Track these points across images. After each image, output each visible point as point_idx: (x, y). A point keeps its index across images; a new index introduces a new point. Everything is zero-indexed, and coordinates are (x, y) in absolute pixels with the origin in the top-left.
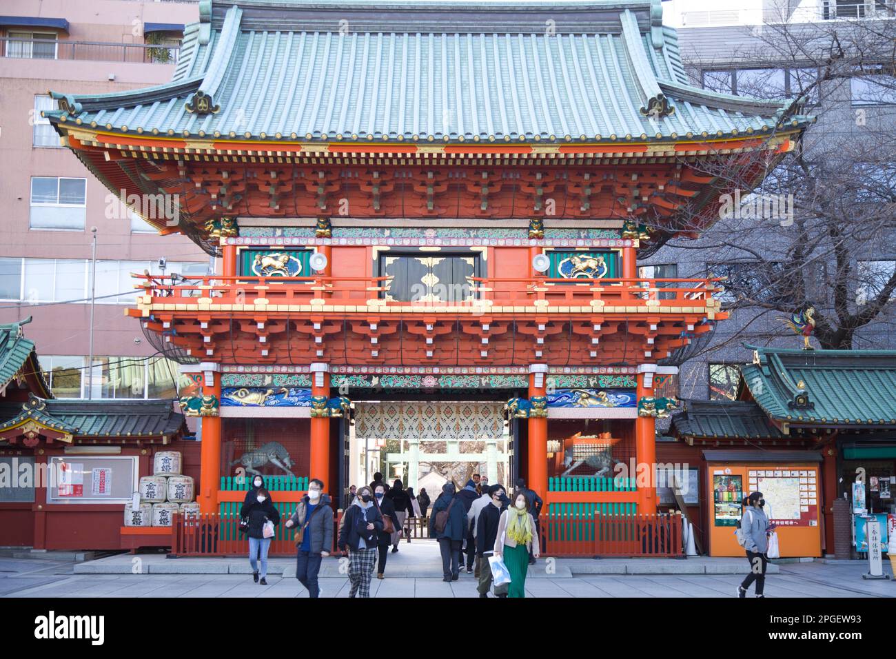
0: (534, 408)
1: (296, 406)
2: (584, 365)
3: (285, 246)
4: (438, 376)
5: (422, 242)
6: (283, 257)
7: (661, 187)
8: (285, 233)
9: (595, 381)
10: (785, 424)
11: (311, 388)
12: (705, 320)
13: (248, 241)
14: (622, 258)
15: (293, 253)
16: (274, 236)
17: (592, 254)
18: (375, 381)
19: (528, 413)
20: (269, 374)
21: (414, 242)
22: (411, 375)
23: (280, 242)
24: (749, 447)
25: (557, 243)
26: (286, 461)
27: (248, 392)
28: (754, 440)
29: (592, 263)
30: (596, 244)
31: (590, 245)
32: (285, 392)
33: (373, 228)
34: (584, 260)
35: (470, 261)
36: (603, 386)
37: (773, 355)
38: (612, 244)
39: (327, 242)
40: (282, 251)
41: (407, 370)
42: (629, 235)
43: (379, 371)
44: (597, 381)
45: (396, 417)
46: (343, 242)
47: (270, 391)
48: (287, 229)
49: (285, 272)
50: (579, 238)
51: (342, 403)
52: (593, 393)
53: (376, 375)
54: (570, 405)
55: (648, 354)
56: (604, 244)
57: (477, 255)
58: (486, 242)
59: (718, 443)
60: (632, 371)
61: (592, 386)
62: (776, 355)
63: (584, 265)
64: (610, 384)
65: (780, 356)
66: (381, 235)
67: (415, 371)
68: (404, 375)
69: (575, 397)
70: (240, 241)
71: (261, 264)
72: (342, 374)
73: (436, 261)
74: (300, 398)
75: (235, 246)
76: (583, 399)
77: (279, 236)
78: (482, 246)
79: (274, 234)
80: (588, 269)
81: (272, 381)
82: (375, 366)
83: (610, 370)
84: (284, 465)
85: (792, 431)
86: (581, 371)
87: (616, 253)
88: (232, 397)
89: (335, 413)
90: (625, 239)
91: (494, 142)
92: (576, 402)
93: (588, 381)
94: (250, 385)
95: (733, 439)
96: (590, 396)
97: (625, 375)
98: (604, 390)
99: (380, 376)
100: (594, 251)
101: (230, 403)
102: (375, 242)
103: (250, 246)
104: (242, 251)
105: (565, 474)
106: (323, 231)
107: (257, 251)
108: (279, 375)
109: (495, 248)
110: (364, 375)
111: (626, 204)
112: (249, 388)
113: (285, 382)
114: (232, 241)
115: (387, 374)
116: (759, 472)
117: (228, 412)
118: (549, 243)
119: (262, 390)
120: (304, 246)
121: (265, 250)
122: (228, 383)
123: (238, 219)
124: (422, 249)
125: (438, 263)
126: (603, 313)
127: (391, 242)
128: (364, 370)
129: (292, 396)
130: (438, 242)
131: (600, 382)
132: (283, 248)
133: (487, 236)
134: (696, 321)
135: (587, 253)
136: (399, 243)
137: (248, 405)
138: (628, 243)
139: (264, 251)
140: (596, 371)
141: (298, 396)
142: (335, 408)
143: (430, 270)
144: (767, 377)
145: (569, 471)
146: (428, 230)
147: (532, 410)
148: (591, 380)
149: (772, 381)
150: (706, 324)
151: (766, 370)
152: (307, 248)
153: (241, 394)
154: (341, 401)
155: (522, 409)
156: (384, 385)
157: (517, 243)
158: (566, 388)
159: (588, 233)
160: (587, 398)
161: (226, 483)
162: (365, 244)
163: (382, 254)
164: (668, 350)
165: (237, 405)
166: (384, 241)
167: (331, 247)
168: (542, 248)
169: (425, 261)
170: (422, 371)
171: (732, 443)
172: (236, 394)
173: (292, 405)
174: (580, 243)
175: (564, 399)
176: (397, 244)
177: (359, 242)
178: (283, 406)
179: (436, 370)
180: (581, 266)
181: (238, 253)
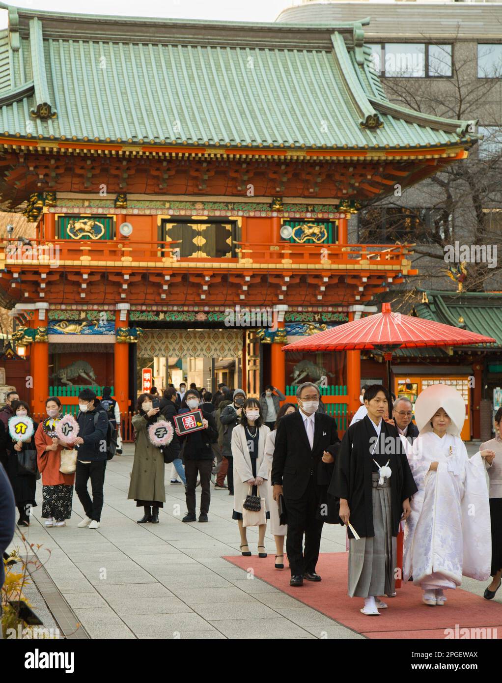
0: (277, 336)
1: (104, 334)
2: (312, 305)
3: (92, 214)
4: (207, 313)
5: (194, 213)
6: (90, 223)
7: (369, 177)
8: (92, 204)
9: (319, 317)
10: (451, 348)
11: (114, 321)
12: (400, 275)
13: (64, 210)
14: (337, 227)
15: (97, 219)
16: (83, 207)
17: (316, 224)
18: (162, 316)
19: (273, 339)
20: (84, 311)
21: (188, 213)
22: (188, 312)
23: (88, 211)
24: (421, 363)
25: (292, 215)
26: (91, 374)
27: (68, 324)
28: (425, 358)
29: (316, 230)
30: (320, 216)
31: (316, 217)
32: (95, 324)
33: (157, 201)
34: (310, 228)
35: (228, 227)
36: (324, 320)
37: (437, 296)
38: (331, 216)
39: (124, 212)
40: (89, 218)
41: (186, 309)
42: (345, 210)
43: (165, 309)
44: (321, 316)
45: (163, 341)
46: (136, 212)
47: (84, 323)
48: (93, 201)
49: (92, 234)
50: (307, 211)
51: (138, 333)
52: (318, 325)
53: (162, 312)
54: (301, 334)
55: (358, 298)
56: (326, 216)
57: (234, 223)
58: (241, 213)
59: (399, 361)
60: (345, 309)
61: (317, 320)
62: (439, 296)
63: (311, 231)
64: (330, 319)
65: (443, 297)
66: (163, 207)
67: (191, 309)
68: (183, 312)
69: (305, 328)
70: (58, 210)
71: (74, 227)
72: (138, 311)
73: (203, 227)
74: (107, 328)
75: (54, 214)
76: (311, 329)
77: (87, 207)
78: (238, 216)
79: (83, 205)
80: (313, 234)
81: (86, 315)
82: (162, 305)
83: (330, 309)
84: (90, 377)
85: (455, 352)
86: (310, 309)
87: (334, 223)
88: (56, 327)
89: (133, 340)
90: (340, 213)
91: (262, 148)
92: (305, 331)
93: (314, 317)
94: (70, 319)
95: (410, 358)
96: (315, 328)
97: (340, 313)
98: (326, 323)
99: (165, 312)
100: (318, 221)
101: (56, 332)
102: (159, 212)
103: (65, 214)
104: (59, 217)
105: (293, 383)
106: (121, 203)
107: (70, 217)
108: (92, 312)
109: (247, 217)
110: (153, 311)
111: (342, 187)
112: (68, 321)
113: (95, 317)
114: (52, 210)
115: (170, 311)
116: (429, 381)
117: (54, 339)
118: (286, 215)
119: (78, 322)
120: (106, 214)
121: (77, 217)
122: (53, 317)
123: (57, 193)
124: (193, 218)
125: (205, 228)
126: (331, 269)
127: (171, 212)
128: (154, 308)
129: (101, 327)
130: (206, 213)
131: (323, 317)
132: (90, 215)
133: (241, 209)
134: (394, 276)
135: (313, 222)
136: (177, 213)
137: (68, 334)
138: (343, 216)
139: (75, 217)
140: (320, 310)
141: (105, 327)
142: (133, 336)
143: (199, 233)
144: (434, 312)
145: (297, 381)
146: (198, 203)
147: (276, 338)
148: (316, 316)
149: (438, 316)
150: (401, 278)
151: (432, 307)
152: (108, 216)
153: (63, 325)
154: (137, 331)
155: (268, 337)
156: (168, 319)
157: (263, 215)
158: (299, 321)
159: (314, 207)
160: (313, 329)
161: (53, 391)
162: (152, 213)
163: (164, 221)
164: (372, 295)
165: (61, 333)
166: (166, 212)
167: (126, 215)
168: (280, 218)
169: (195, 227)
170: (196, 309)
171: (408, 361)
172: (59, 326)
173: (101, 333)
174: (309, 215)
175: (297, 329)
176: (176, 214)
177: (148, 212)
178: (95, 334)
179: (207, 309)
180: (308, 231)
181: (56, 219)
